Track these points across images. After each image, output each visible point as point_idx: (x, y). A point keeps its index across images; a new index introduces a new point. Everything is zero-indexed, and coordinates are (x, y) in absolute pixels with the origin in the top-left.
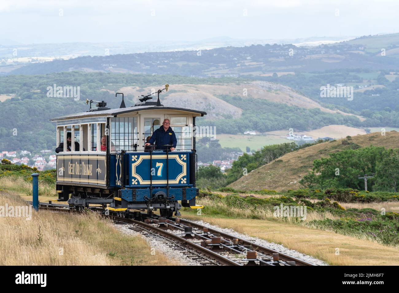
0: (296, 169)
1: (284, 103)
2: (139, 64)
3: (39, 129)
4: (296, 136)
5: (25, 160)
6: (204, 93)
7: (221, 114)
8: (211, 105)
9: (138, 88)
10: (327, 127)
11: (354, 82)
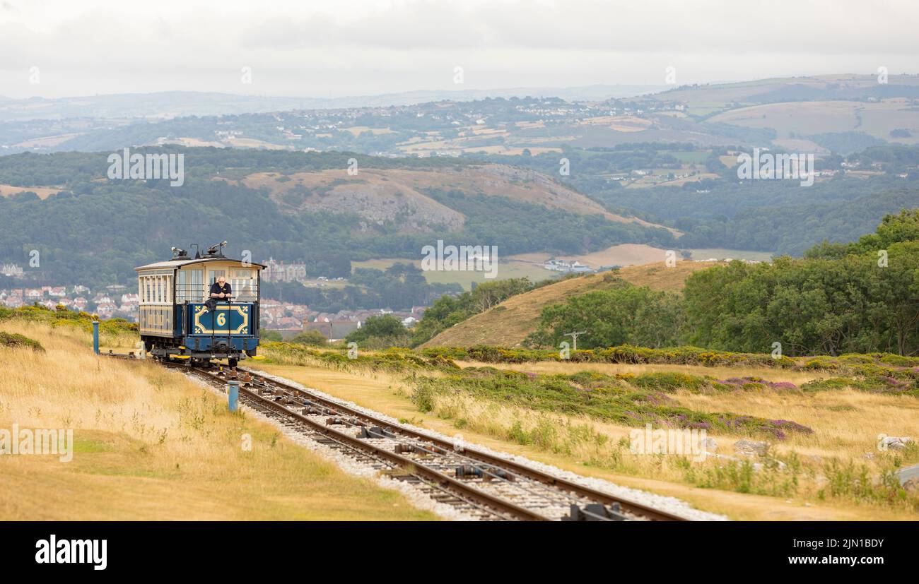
0: (526, 322)
1: (540, 204)
2: (282, 132)
3: (104, 249)
4: (560, 264)
5: (80, 302)
6: (397, 185)
7: (428, 223)
8: (409, 207)
9: (278, 175)
10: (616, 247)
11: (666, 168)
